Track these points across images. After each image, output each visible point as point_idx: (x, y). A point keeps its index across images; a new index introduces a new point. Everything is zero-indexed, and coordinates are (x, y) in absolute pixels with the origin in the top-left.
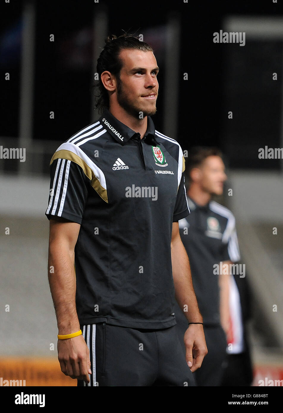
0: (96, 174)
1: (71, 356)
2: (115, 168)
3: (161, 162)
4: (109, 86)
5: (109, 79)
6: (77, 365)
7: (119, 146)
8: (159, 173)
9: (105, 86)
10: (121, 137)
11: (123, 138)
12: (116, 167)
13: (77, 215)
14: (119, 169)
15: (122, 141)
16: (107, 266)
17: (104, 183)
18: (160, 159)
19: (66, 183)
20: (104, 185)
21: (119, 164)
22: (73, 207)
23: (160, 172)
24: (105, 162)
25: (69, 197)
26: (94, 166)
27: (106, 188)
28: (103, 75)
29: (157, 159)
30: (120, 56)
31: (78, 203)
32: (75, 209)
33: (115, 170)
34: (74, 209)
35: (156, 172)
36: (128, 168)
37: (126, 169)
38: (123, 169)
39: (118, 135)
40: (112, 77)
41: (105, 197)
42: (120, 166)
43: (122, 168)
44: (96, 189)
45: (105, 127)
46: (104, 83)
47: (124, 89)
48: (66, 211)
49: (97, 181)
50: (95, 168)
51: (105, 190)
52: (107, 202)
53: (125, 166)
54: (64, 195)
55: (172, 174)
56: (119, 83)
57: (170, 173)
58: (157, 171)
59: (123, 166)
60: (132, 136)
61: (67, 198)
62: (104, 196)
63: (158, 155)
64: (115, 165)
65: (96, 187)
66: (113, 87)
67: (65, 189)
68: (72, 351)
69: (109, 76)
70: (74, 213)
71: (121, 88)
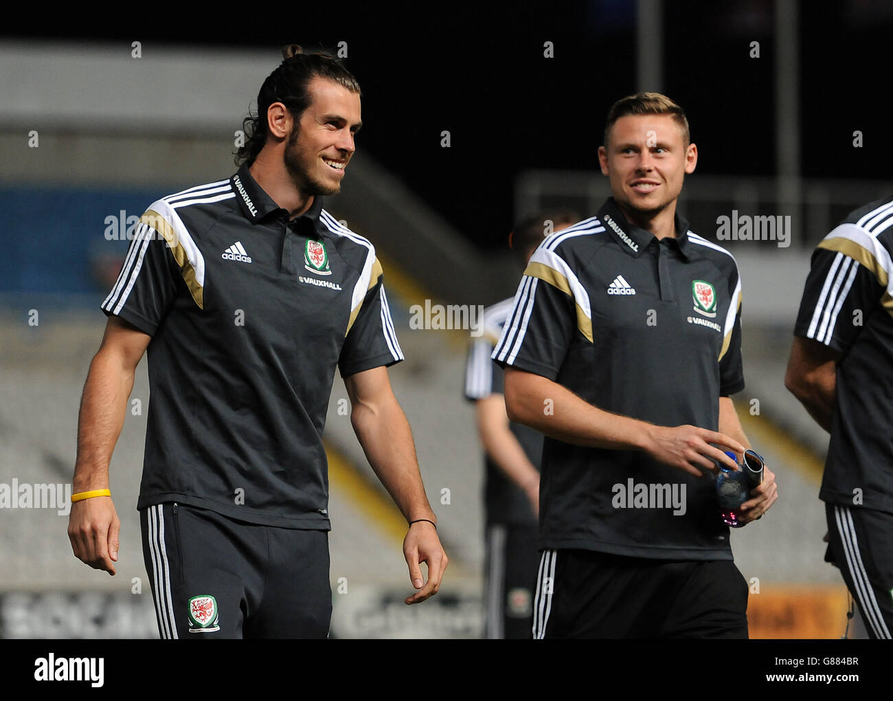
0: (191, 258)
1: (82, 527)
2: (226, 255)
3: (318, 267)
4: (276, 128)
5: (281, 117)
6: (91, 542)
7: (244, 223)
8: (307, 282)
9: (270, 125)
10: (253, 210)
11: (256, 211)
12: (229, 254)
13: (146, 319)
14: (232, 259)
15: (254, 215)
16: (193, 413)
17: (201, 275)
18: (316, 261)
19: (140, 263)
20: (201, 279)
21: (236, 252)
22: (142, 305)
23: (309, 281)
24: (213, 244)
25: (140, 287)
26: (191, 244)
27: (202, 285)
28: (272, 108)
29: (312, 261)
30: (309, 85)
31: (152, 300)
32: (146, 308)
33: (226, 258)
34: (143, 309)
35: (301, 279)
36: (250, 262)
37: (245, 261)
38: (240, 260)
39: (250, 205)
40: (287, 115)
41: (199, 300)
42: (236, 255)
43: (238, 258)
44: (189, 284)
45: (235, 189)
46: (272, 121)
47: (301, 140)
48: (129, 308)
49: (191, 270)
50: (193, 248)
51: (199, 288)
52: (201, 307)
53: (245, 258)
54: (132, 283)
55: (336, 289)
56: (296, 128)
57: (331, 285)
58: (305, 278)
59: (242, 256)
60: (271, 210)
61: (135, 287)
62: (198, 296)
63: (314, 255)
64: (228, 251)
65: (189, 280)
66: (283, 132)
67: (136, 273)
68: (84, 519)
69: (282, 111)
70: (142, 314)
71: (297, 136)
